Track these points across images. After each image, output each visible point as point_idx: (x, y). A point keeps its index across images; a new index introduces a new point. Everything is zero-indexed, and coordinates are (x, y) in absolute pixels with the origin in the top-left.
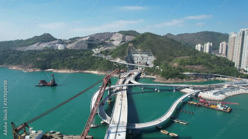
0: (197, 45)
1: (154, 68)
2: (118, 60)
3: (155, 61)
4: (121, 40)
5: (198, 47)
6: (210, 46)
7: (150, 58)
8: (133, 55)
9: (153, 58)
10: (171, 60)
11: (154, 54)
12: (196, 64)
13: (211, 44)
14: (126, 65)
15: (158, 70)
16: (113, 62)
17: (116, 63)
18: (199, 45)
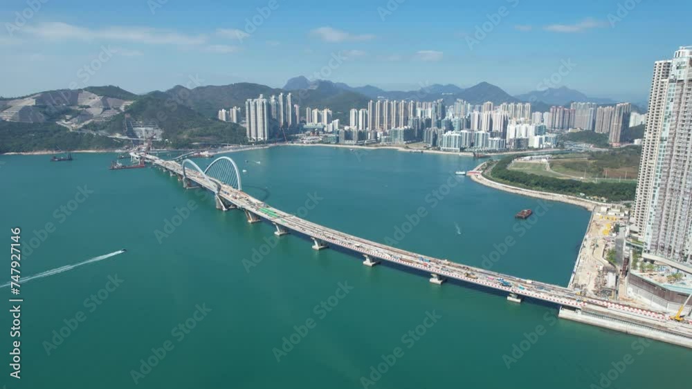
0: (220, 111)
1: (163, 141)
2: (118, 136)
3: (162, 134)
4: (103, 107)
5: (222, 113)
6: (237, 111)
7: (156, 131)
8: (135, 129)
9: (160, 132)
10: (181, 133)
11: (161, 127)
12: (206, 136)
13: (239, 108)
14: (129, 141)
15: (167, 143)
16: (112, 138)
17: (116, 138)
18: (223, 111)
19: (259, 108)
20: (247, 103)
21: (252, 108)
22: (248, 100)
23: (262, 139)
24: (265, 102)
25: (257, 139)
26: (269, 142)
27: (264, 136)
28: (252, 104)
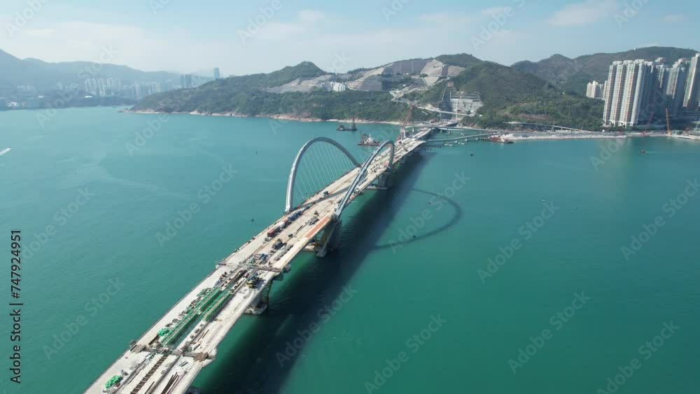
0: (590, 84)
1: (476, 117)
2: (429, 107)
3: (480, 108)
4: (440, 75)
5: (591, 87)
7: (475, 105)
8: (453, 100)
9: (479, 105)
14: (438, 113)
15: (479, 120)
16: (421, 110)
17: (425, 110)
18: (595, 83)
19: (630, 75)
20: (611, 68)
21: (619, 74)
22: (615, 63)
23: (625, 123)
24: (640, 65)
25: (617, 124)
26: (634, 129)
27: (629, 120)
28: (620, 68)
